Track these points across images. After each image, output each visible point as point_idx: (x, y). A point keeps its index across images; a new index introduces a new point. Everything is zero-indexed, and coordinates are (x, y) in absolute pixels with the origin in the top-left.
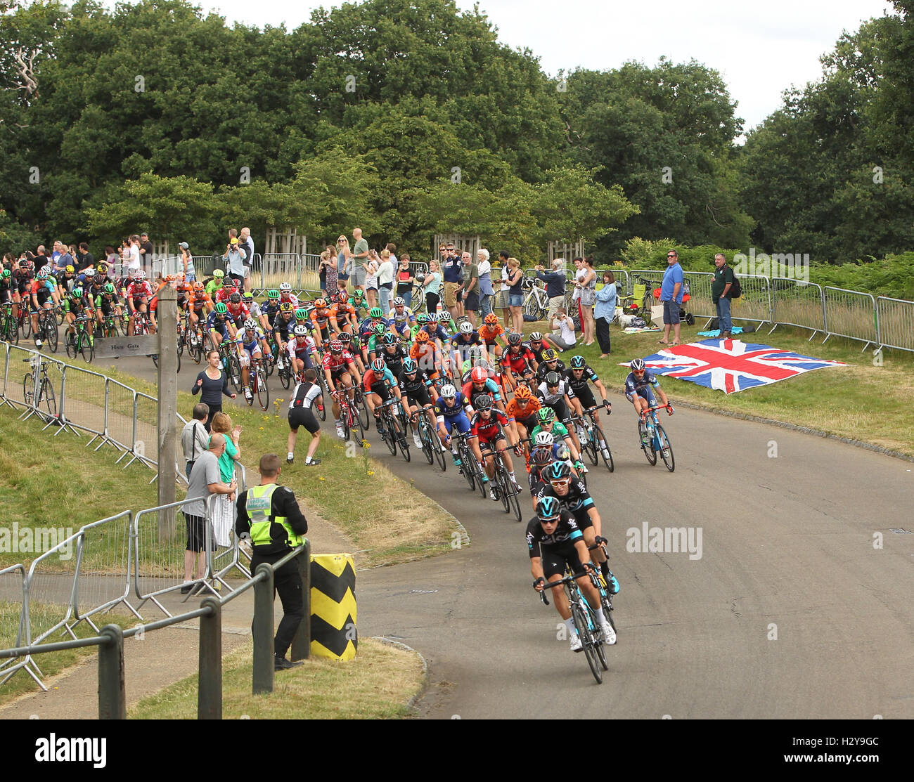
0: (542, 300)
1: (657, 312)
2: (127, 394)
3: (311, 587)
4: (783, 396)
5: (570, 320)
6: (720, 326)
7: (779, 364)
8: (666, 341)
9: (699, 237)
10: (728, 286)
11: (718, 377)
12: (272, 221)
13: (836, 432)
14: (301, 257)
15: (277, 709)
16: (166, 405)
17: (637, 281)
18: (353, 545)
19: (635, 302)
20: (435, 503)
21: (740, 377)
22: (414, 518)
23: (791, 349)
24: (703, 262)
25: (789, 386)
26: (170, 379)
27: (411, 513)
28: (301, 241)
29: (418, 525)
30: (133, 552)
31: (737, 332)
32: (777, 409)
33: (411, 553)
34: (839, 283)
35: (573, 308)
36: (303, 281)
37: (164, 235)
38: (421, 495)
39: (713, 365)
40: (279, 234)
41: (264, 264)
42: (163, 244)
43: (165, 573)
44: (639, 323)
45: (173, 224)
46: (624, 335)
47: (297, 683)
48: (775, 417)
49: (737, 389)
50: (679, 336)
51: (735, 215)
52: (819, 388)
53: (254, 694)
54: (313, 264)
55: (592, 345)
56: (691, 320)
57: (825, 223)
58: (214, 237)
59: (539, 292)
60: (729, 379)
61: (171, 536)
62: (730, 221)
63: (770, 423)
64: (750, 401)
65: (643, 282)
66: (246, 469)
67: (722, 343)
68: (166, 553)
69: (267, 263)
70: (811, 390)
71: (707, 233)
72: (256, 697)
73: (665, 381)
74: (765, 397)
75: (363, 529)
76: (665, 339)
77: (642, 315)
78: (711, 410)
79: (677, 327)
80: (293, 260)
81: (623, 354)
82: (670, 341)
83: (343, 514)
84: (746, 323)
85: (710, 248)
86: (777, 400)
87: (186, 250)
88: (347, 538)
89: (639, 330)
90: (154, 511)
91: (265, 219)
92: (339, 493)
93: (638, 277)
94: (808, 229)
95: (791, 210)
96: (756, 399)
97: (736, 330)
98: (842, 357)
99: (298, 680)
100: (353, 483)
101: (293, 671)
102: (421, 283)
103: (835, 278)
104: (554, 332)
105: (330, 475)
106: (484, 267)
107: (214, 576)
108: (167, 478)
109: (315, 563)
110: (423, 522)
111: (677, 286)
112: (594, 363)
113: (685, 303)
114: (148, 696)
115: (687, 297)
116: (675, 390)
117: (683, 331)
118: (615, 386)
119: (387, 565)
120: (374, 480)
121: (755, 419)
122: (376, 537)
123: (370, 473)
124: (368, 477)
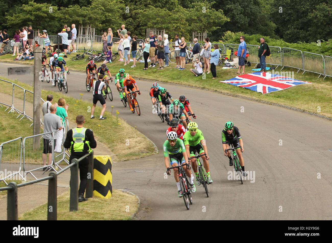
0: (189, 55)
1: (236, 61)
2: (21, 90)
3: (94, 169)
4: (286, 95)
5: (201, 63)
6: (261, 67)
7: (285, 82)
8: (239, 73)
9: (254, 31)
10: (265, 51)
11: (260, 87)
12: (81, 22)
13: (307, 110)
14: (93, 37)
15: (79, 217)
16: (37, 95)
17: (228, 48)
18: (112, 152)
19: (227, 57)
20: (145, 136)
21: (269, 87)
22: (136, 142)
24: (254, 41)
25: (288, 91)
26: (38, 85)
27: (135, 140)
28: (93, 30)
29: (138, 145)
30: (23, 154)
31: (268, 69)
32: (283, 100)
33: (135, 156)
34: (309, 50)
35: (202, 59)
36: (93, 47)
37: (38, 27)
38: (139, 133)
39: (258, 82)
40: (84, 27)
42: (37, 30)
43: (35, 163)
44: (228, 65)
45: (41, 23)
46: (222, 70)
47: (87, 207)
48: (282, 104)
49: (267, 92)
50: (244, 71)
51: (268, 23)
52: (300, 92)
53: (70, 211)
55: (209, 74)
56: (249, 64)
57: (305, 26)
58: (58, 28)
59: (188, 52)
60: (264, 88)
61: (38, 148)
62: (266, 25)
63: (280, 106)
64: (272, 97)
65: (230, 48)
66: (69, 121)
67: (262, 74)
68: (36, 154)
69: (79, 39)
70: (297, 93)
71: (257, 30)
72: (71, 212)
73: (239, 89)
74: (278, 96)
75: (115, 146)
76: (239, 72)
78: (257, 101)
79: (244, 67)
80: (89, 38)
81: (222, 77)
82: (241, 73)
83: (107, 140)
84: (271, 66)
85: (258, 36)
86: (283, 97)
87: (46, 33)
88: (109, 150)
89: (228, 68)
90: (31, 137)
91: (79, 21)
92: (106, 131)
93: (228, 46)
94: (298, 29)
95: (291, 21)
96: (275, 96)
97: (268, 68)
98: (310, 80)
99: (88, 206)
100: (112, 128)
102: (141, 48)
103: (308, 48)
104: (194, 68)
105: (102, 124)
106: (166, 42)
107: (55, 164)
108: (37, 124)
109: (95, 159)
110: (140, 144)
111: (243, 51)
112: (210, 81)
113: (247, 57)
114: (28, 212)
115: (248, 55)
116: (242, 92)
117: (246, 68)
118: (218, 90)
119: (125, 161)
120: (120, 126)
121: (274, 104)
122: (121, 149)
123: (119, 124)
124: (118, 125)
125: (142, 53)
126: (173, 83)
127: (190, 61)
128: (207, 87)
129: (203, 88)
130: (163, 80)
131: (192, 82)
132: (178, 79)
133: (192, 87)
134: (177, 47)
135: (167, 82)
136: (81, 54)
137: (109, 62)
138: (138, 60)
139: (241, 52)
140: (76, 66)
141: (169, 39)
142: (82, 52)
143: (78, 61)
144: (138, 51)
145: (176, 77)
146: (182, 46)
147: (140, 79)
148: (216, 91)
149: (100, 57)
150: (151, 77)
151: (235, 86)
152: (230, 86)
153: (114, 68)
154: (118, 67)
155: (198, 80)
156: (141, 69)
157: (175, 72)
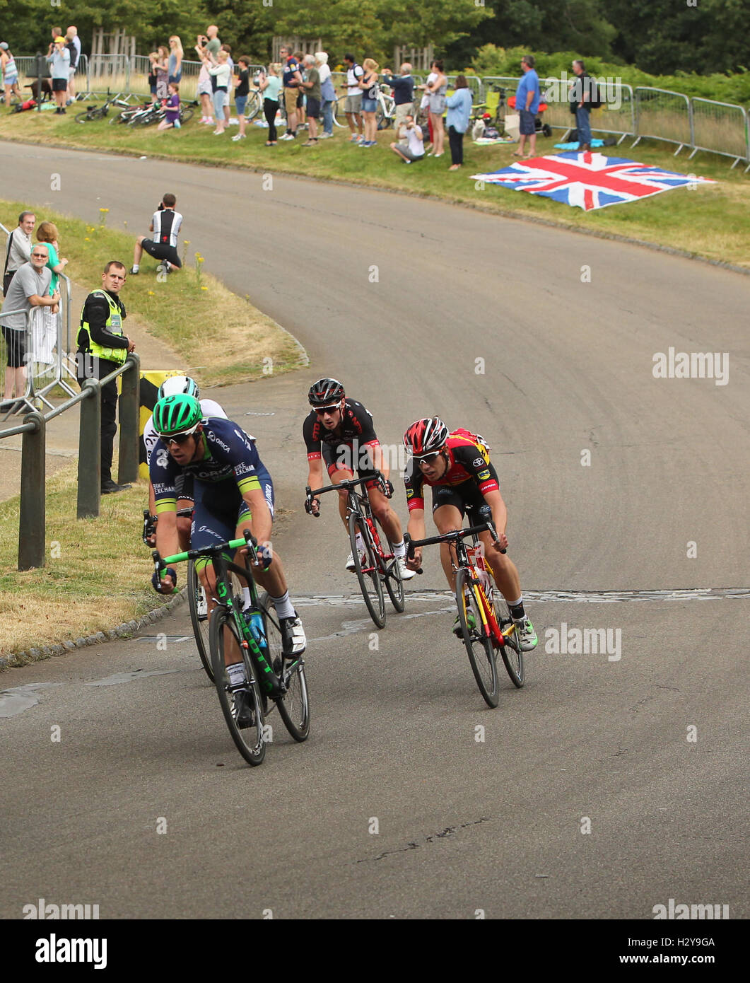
0: (388, 108)
1: (512, 122)
3: (140, 406)
4: (646, 214)
5: (418, 129)
6: (579, 138)
7: (643, 180)
8: (521, 154)
9: (557, 45)
11: (576, 193)
12: (99, 21)
13: (704, 253)
14: (130, 59)
15: (103, 534)
17: (490, 89)
18: (185, 364)
19: (488, 112)
20: (272, 321)
21: (600, 193)
22: (250, 336)
23: (655, 164)
25: (652, 203)
27: (246, 331)
28: (130, 42)
29: (254, 344)
31: (597, 145)
32: (640, 227)
33: (247, 373)
34: (708, 95)
35: (422, 117)
36: (132, 85)
38: (256, 312)
39: (571, 180)
40: (107, 35)
41: (90, 66)
44: (491, 133)
46: (476, 147)
47: (124, 507)
48: (637, 237)
49: (597, 205)
50: (535, 148)
51: (595, 22)
52: (684, 206)
53: (78, 518)
54: (143, 65)
55: (442, 157)
56: (548, 132)
57: (693, 32)
58: (37, 37)
59: (385, 99)
60: (588, 195)
62: (590, 28)
63: (632, 242)
64: (610, 218)
65: (497, 90)
66: (71, 282)
69: (93, 66)
70: (676, 208)
71: (565, 40)
72: (81, 521)
73: (519, 196)
74: (626, 214)
75: (194, 347)
76: (520, 151)
77: (495, 125)
78: (569, 228)
79: (532, 138)
80: (121, 62)
81: (475, 166)
82: (525, 153)
83: (173, 331)
84: (606, 135)
85: (567, 55)
86: (640, 218)
88: (177, 357)
89: (491, 141)
91: (92, 18)
92: (169, 309)
93: (491, 84)
94: (673, 39)
95: (655, 18)
96: (617, 217)
97: (596, 143)
98: (711, 173)
99: (125, 503)
100: (184, 299)
101: (120, 494)
103: (704, 89)
104: (401, 142)
105: (160, 290)
107: (36, 394)
109: (144, 381)
110: (259, 341)
111: (530, 95)
112: (443, 175)
113: (541, 112)
116: (530, 205)
117: (539, 143)
118: (465, 200)
119: (221, 386)
120: (207, 295)
121: (615, 238)
122: (209, 356)
123: (203, 288)
124: (200, 292)
125: (260, 103)
126: (346, 180)
127: (390, 122)
128: (435, 191)
129: (426, 195)
130: (319, 173)
131: (395, 179)
132: (358, 170)
133: (396, 191)
134: (352, 86)
135: (328, 179)
136: (99, 106)
137: (174, 126)
138: (251, 120)
139: (525, 98)
140: (85, 138)
141: (332, 64)
142: (102, 99)
143: (90, 122)
144: (250, 95)
145: (352, 166)
146: (365, 82)
147: (256, 171)
148: (460, 202)
149: (149, 113)
150: (286, 166)
151: (510, 189)
152: (496, 190)
153: (187, 142)
154: (197, 138)
155: (411, 174)
156: (261, 145)
157: (350, 152)
